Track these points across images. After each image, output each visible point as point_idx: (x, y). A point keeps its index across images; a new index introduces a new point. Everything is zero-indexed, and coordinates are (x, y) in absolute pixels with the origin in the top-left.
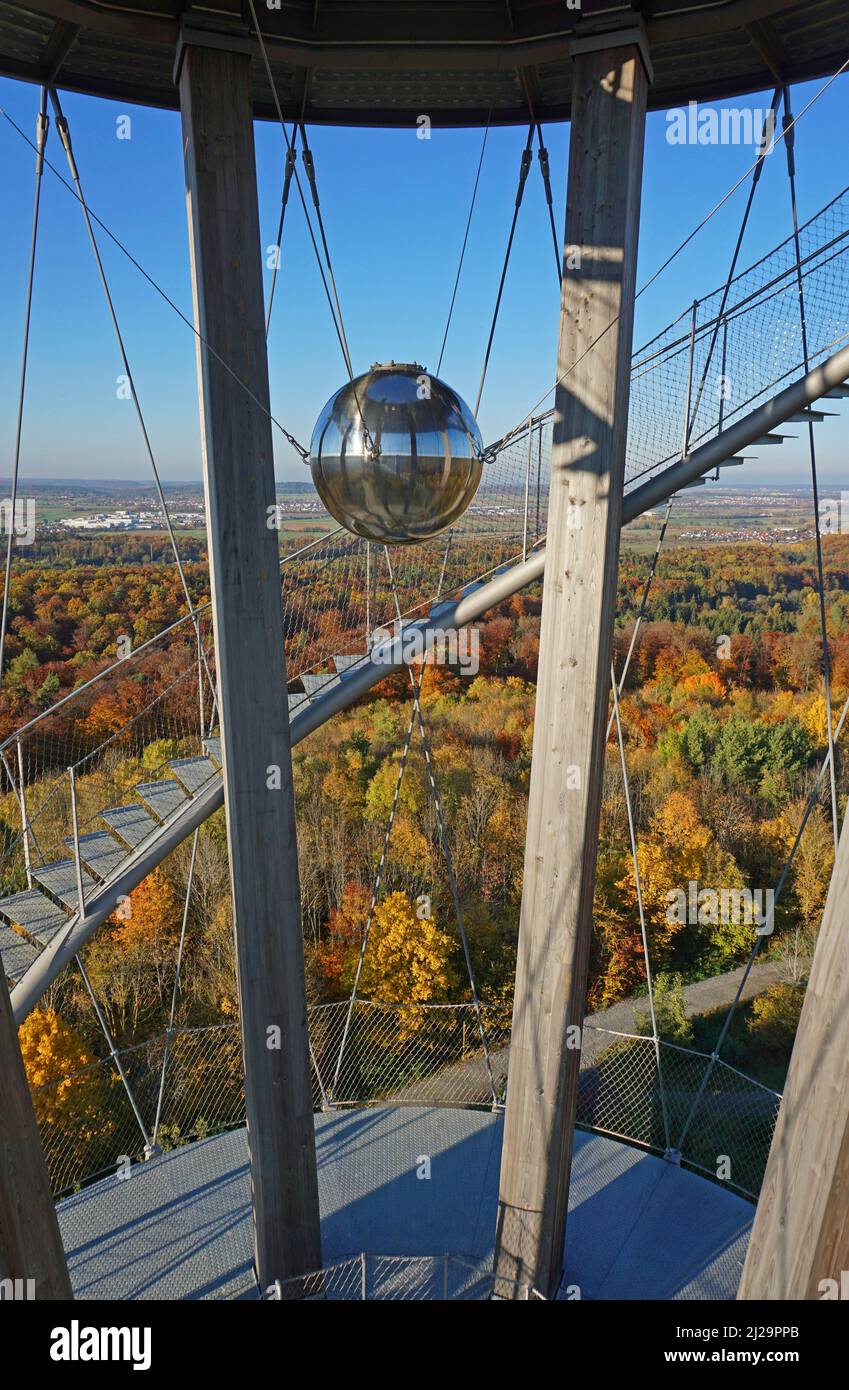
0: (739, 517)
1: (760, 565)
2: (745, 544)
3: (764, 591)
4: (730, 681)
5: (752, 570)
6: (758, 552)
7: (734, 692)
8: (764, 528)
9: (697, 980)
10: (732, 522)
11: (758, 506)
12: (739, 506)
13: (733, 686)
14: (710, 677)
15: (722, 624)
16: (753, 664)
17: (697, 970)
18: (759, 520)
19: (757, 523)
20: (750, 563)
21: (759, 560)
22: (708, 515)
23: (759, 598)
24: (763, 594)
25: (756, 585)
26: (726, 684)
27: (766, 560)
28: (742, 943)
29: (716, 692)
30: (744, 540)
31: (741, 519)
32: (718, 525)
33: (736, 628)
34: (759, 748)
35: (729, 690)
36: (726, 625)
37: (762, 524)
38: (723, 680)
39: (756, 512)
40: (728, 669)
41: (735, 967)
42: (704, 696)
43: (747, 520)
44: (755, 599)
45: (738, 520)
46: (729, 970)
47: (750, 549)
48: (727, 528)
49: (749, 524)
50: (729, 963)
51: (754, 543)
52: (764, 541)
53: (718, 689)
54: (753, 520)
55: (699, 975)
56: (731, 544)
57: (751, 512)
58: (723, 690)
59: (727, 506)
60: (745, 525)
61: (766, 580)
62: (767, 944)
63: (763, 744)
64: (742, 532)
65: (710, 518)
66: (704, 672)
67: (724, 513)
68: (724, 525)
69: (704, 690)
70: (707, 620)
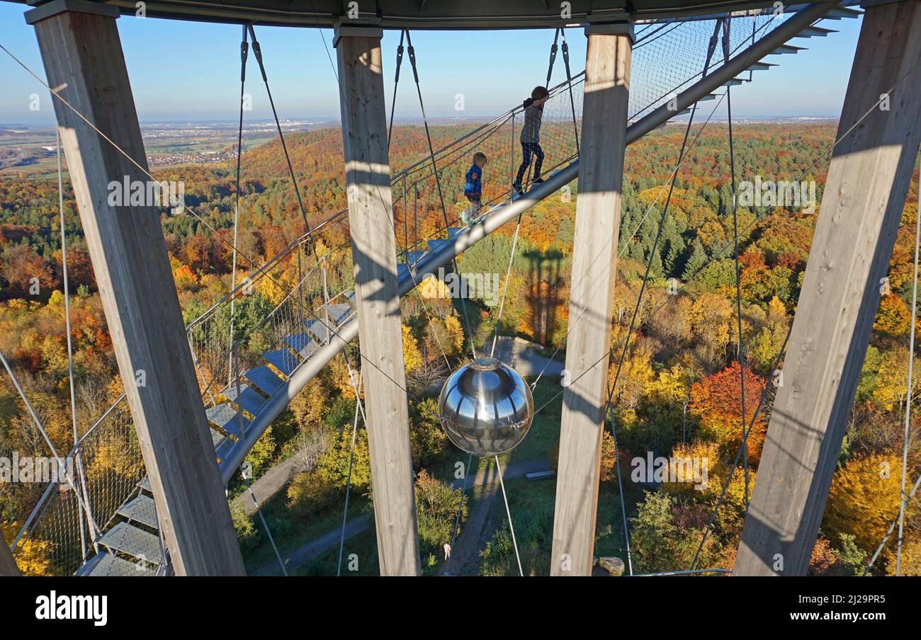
0: (174, 146)
1: (198, 181)
2: (183, 166)
3: (204, 199)
4: (198, 270)
5: (193, 185)
6: (194, 171)
7: (203, 278)
8: (195, 153)
9: (243, 491)
10: (170, 149)
11: (187, 137)
12: (172, 137)
13: (201, 274)
14: (183, 270)
15: (179, 227)
16: (210, 255)
17: (241, 484)
18: (191, 147)
19: (188, 149)
20: (190, 180)
21: (196, 177)
22: (150, 145)
23: (202, 205)
24: (205, 202)
25: (198, 196)
26: (196, 273)
27: (202, 177)
28: (266, 454)
29: (191, 281)
30: (182, 163)
31: (176, 147)
32: (159, 152)
33: (190, 230)
34: (241, 319)
35: (199, 277)
36: (182, 228)
37: (192, 150)
38: (193, 269)
39: (187, 141)
40: (194, 262)
41: (265, 472)
42: (183, 286)
43: (180, 147)
44: (199, 206)
45: (174, 148)
46: (261, 475)
47: (188, 169)
48: (167, 155)
49: (183, 150)
50: (260, 471)
51: (190, 164)
52: (197, 162)
53: (192, 278)
54: (185, 147)
55: (243, 487)
56: (173, 166)
57: (183, 141)
58: (195, 278)
59: (164, 138)
60: (181, 151)
61: (204, 191)
62: (280, 449)
63: (243, 316)
64: (178, 156)
65: (152, 147)
66: (178, 267)
67: (162, 143)
68: (164, 152)
69: (182, 281)
70: (167, 226)
